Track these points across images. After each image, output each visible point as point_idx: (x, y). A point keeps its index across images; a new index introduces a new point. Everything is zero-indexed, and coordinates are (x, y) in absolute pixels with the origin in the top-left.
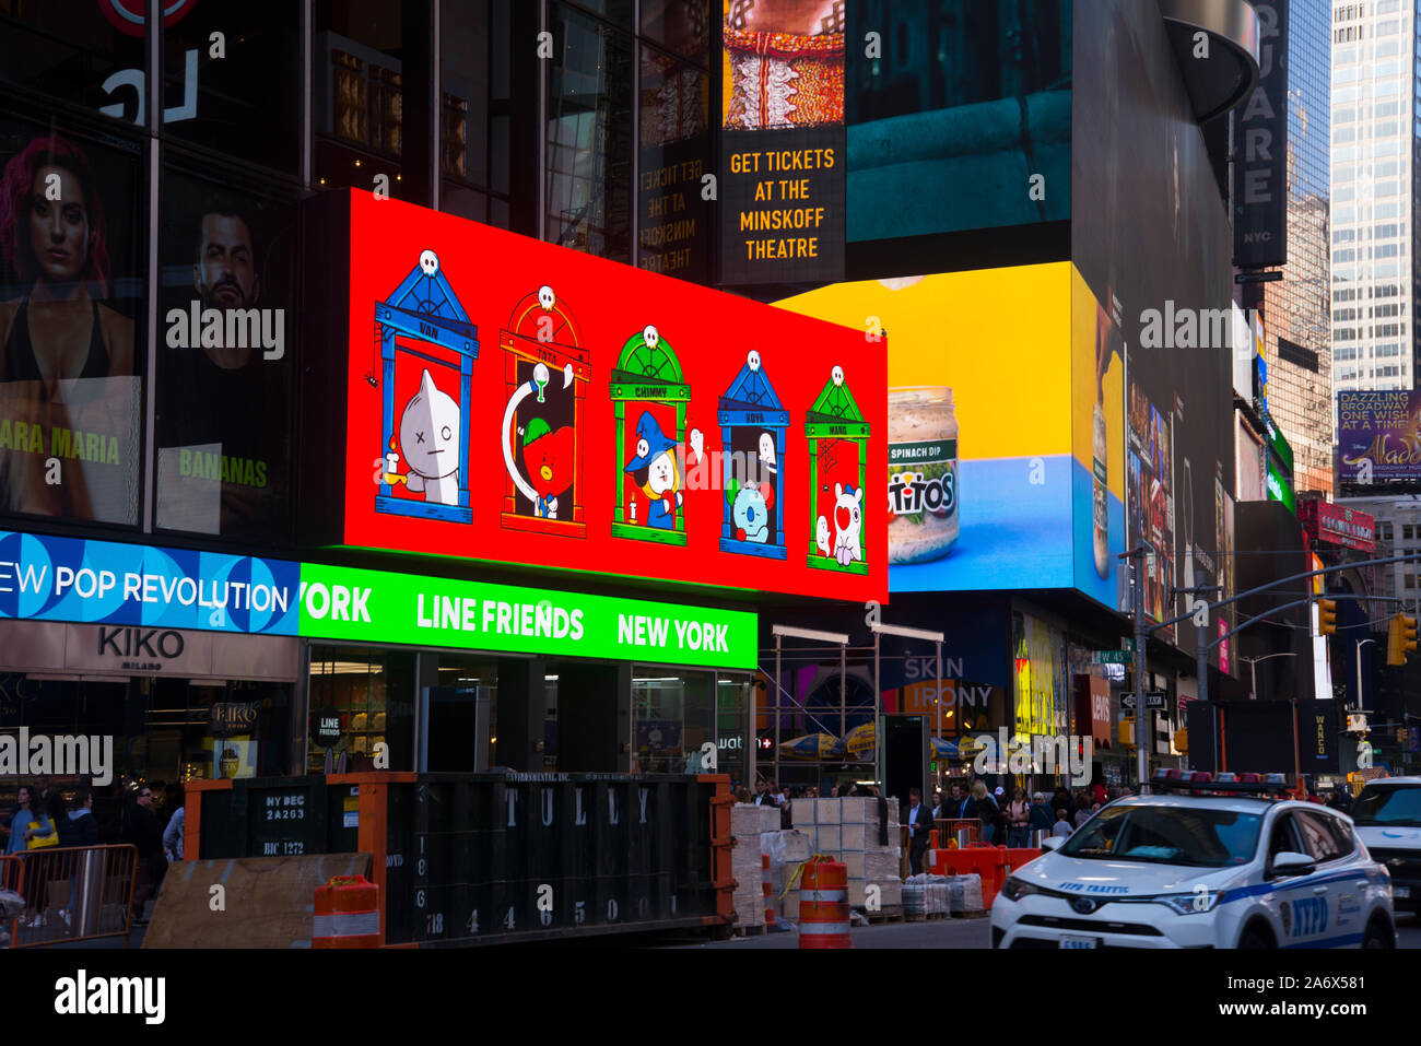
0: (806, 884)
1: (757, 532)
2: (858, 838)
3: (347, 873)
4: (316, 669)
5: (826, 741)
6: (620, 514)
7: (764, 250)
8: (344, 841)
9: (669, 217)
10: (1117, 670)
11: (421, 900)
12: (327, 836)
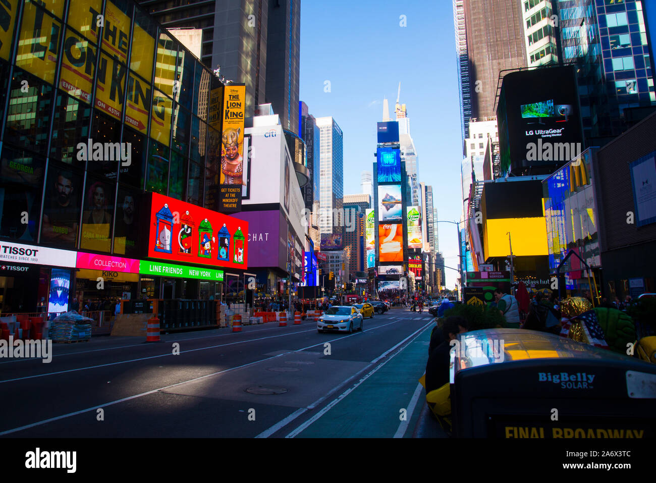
0: (234, 319)
1: (224, 256)
2: (242, 311)
3: (151, 317)
4: (142, 279)
5: (235, 294)
6: (199, 252)
7: (227, 206)
8: (150, 311)
9: (210, 199)
10: (285, 281)
11: (164, 322)
12: (147, 310)
